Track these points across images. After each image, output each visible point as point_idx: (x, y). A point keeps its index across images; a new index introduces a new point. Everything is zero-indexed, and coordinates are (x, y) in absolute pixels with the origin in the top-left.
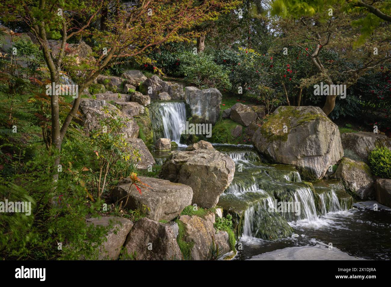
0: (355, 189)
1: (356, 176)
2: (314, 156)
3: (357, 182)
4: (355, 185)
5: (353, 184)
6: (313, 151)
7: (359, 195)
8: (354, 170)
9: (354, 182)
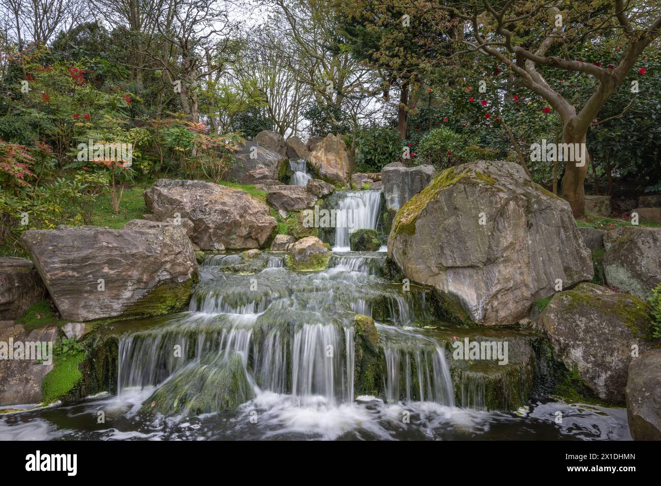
0: (576, 366)
1: (586, 331)
2: (459, 267)
3: (587, 346)
4: (577, 353)
5: (573, 351)
6: (455, 256)
7: (590, 385)
8: (582, 314)
9: (578, 346)
